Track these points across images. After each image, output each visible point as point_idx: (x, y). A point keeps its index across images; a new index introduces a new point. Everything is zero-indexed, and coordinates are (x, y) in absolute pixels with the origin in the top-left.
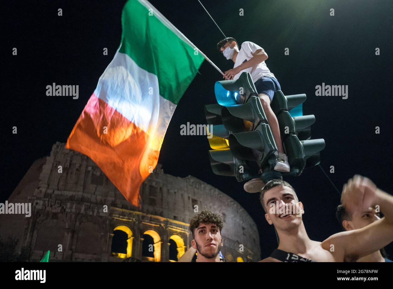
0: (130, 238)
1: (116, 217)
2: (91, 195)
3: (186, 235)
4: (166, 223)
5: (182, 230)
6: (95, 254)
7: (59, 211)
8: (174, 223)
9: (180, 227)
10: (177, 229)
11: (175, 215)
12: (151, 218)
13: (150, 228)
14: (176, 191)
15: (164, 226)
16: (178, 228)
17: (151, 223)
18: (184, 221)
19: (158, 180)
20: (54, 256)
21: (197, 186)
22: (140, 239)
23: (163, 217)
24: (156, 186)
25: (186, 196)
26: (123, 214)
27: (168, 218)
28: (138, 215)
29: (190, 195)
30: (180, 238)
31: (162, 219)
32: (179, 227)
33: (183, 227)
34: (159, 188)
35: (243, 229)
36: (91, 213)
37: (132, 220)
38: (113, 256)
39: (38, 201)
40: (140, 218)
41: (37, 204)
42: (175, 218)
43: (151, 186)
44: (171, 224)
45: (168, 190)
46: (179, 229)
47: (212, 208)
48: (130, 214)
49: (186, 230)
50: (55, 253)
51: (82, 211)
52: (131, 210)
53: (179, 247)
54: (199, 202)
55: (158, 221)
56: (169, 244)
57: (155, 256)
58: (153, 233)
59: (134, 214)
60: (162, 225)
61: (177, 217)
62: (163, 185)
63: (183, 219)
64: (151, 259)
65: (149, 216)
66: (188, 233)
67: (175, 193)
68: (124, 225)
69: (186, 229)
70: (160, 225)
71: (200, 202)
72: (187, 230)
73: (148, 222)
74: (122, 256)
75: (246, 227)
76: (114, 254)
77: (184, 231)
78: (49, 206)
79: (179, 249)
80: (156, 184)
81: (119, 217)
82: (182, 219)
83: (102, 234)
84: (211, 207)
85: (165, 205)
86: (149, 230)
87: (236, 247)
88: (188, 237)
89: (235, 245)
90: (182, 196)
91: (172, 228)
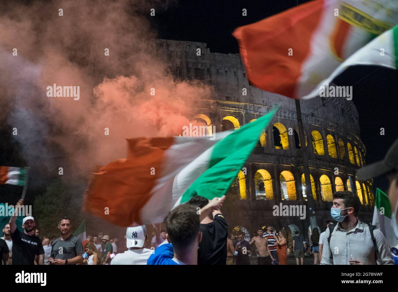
3: (242, 115)
4: (217, 104)
5: (236, 110)
8: (226, 104)
9: (233, 107)
10: (229, 109)
11: (228, 96)
13: (199, 112)
14: (227, 69)
18: (238, 101)
19: (204, 61)
23: (212, 99)
24: (202, 68)
27: (218, 100)
30: (234, 118)
31: (211, 102)
33: (236, 107)
34: (206, 69)
42: (228, 99)
43: (196, 69)
44: (223, 105)
45: (218, 70)
46: (232, 110)
55: (207, 104)
56: (221, 126)
58: (203, 116)
60: (212, 107)
61: (231, 97)
62: (211, 65)
63: (238, 99)
66: (243, 112)
67: (226, 72)
70: (210, 108)
72: (242, 109)
77: (239, 110)
80: (202, 66)
82: (236, 99)
86: (199, 115)
87: (310, 121)
88: (243, 116)
89: (308, 119)
90: (235, 74)
91: (224, 109)
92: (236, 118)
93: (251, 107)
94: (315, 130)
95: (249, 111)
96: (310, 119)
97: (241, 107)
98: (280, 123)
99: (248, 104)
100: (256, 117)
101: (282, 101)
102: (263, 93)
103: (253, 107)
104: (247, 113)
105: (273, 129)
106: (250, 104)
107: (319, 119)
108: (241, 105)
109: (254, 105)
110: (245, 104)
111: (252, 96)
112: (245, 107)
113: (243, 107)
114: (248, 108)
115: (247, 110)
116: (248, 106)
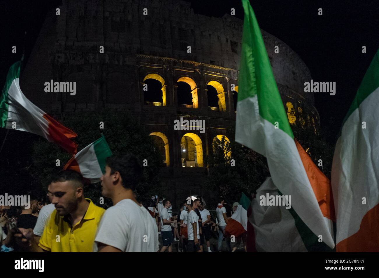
0: (163, 85)
1: (144, 65)
2: (114, 44)
3: (226, 80)
4: (202, 68)
5: (220, 75)
6: (128, 104)
7: (83, 63)
8: (211, 68)
9: (218, 72)
10: (214, 74)
11: (212, 60)
12: (183, 63)
13: (184, 75)
14: (211, 32)
15: (199, 71)
17: (185, 69)
19: (188, 22)
20: (87, 108)
21: (236, 27)
22: (174, 87)
23: (197, 62)
24: (187, 29)
25: (223, 38)
26: (152, 61)
27: (203, 63)
28: (169, 61)
29: (228, 37)
30: (219, 83)
31: (197, 64)
33: (221, 72)
34: (190, 30)
35: (294, 73)
36: (116, 63)
37: (163, 66)
38: (147, 104)
39: (59, 55)
40: (172, 64)
41: (59, 57)
42: (212, 63)
43: (180, 29)
44: (208, 69)
45: (202, 32)
46: (217, 74)
48: (160, 60)
50: (87, 105)
51: (107, 61)
52: (160, 56)
53: (219, 94)
54: (239, 44)
55: (192, 66)
56: (207, 90)
57: (193, 103)
58: (187, 80)
59: (164, 61)
60: (197, 70)
61: (215, 62)
62: (195, 27)
63: (222, 64)
64: (188, 106)
65: (181, 61)
66: (227, 78)
67: (210, 35)
68: (155, 73)
69: (226, 74)
70: (195, 71)
73: (180, 68)
74: (158, 104)
75: (296, 71)
76: (148, 102)
77: (223, 76)
78: (72, 58)
79: (219, 95)
80: (186, 26)
81: (147, 65)
82: (220, 64)
83: (132, 83)
85: (199, 49)
86: (184, 77)
87: (285, 92)
88: (227, 82)
89: (284, 90)
90: (218, 38)
91: (209, 73)
92: (221, 84)
93: (235, 74)
94: (289, 101)
96: (285, 90)
97: (226, 72)
99: (232, 69)
103: (236, 73)
104: (231, 79)
106: (234, 70)
107: (293, 91)
108: (226, 71)
110: (230, 69)
111: (235, 63)
112: (229, 72)
113: (227, 73)
114: (232, 74)
115: (231, 76)
116: (232, 72)
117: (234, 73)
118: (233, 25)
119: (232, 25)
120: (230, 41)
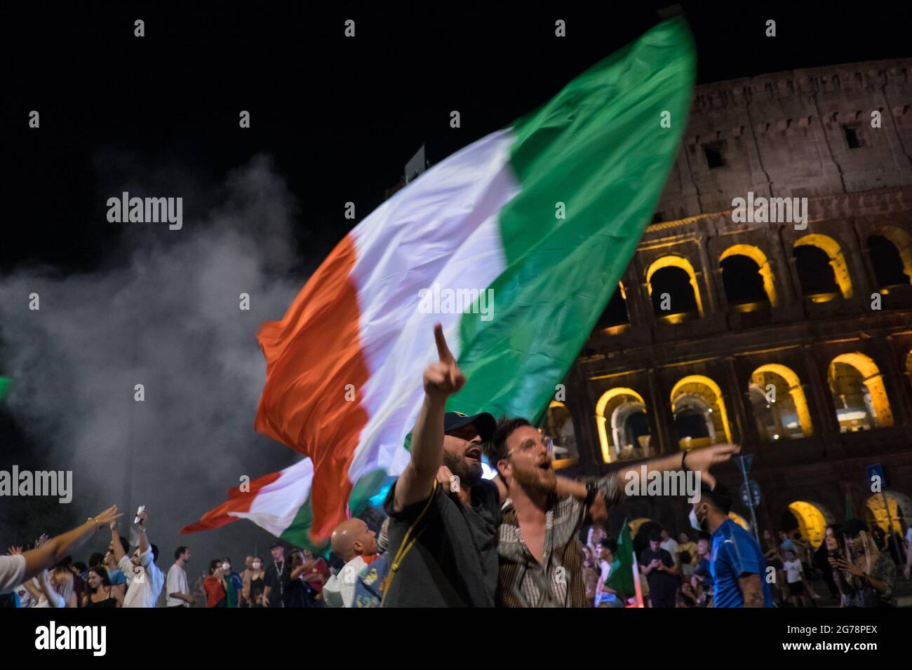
3: (697, 246)
5: (677, 240)
9: (671, 233)
10: (660, 243)
11: (656, 212)
16: (663, 240)
18: (683, 215)
21: (717, 102)
29: (696, 139)
30: (678, 257)
32: (669, 236)
33: (678, 232)
46: (667, 242)
47: (790, 132)
49: (689, 234)
54: (731, 142)
61: (664, 213)
66: (697, 239)
69: (692, 231)
71: (737, 138)
72: (694, 234)
77: (685, 238)
82: (677, 212)
84: (783, 133)
88: (700, 247)
91: (649, 245)
92: (682, 257)
95: (712, 232)
97: (690, 227)
98: (815, 233)
99: (705, 216)
100: (736, 239)
101: (816, 175)
102: (751, 175)
103: (722, 219)
104: (709, 238)
105: (794, 256)
106: (711, 215)
108: (691, 223)
109: (724, 215)
110: (698, 217)
112: (702, 225)
113: (696, 227)
114: (710, 224)
115: (707, 231)
116: (708, 220)
117: (716, 221)
118: (708, 102)
119: (704, 104)
120: (702, 145)
